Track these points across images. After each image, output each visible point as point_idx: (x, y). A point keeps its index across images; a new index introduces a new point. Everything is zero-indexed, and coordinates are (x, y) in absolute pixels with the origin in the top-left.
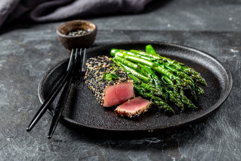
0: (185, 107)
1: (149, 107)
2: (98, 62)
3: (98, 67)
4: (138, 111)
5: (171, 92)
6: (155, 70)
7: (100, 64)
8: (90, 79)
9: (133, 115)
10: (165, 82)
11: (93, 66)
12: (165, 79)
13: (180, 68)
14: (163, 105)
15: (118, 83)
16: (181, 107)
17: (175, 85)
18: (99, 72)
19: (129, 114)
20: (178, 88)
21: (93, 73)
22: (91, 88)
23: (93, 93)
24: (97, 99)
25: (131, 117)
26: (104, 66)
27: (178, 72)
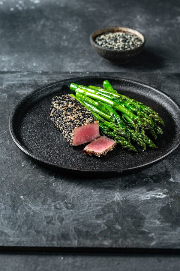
0: (146, 146)
1: (115, 146)
2: (63, 101)
3: (65, 107)
4: (105, 151)
5: (132, 131)
6: (116, 109)
7: (65, 104)
8: (57, 118)
9: (101, 155)
10: (126, 121)
11: (59, 106)
12: (126, 118)
13: (139, 106)
14: (127, 145)
15: (86, 124)
16: (143, 147)
17: (137, 125)
18: (67, 112)
19: (98, 154)
20: (139, 127)
21: (61, 113)
22: (58, 126)
23: (60, 131)
24: (65, 137)
25: (99, 157)
26: (69, 106)
27: (138, 112)
